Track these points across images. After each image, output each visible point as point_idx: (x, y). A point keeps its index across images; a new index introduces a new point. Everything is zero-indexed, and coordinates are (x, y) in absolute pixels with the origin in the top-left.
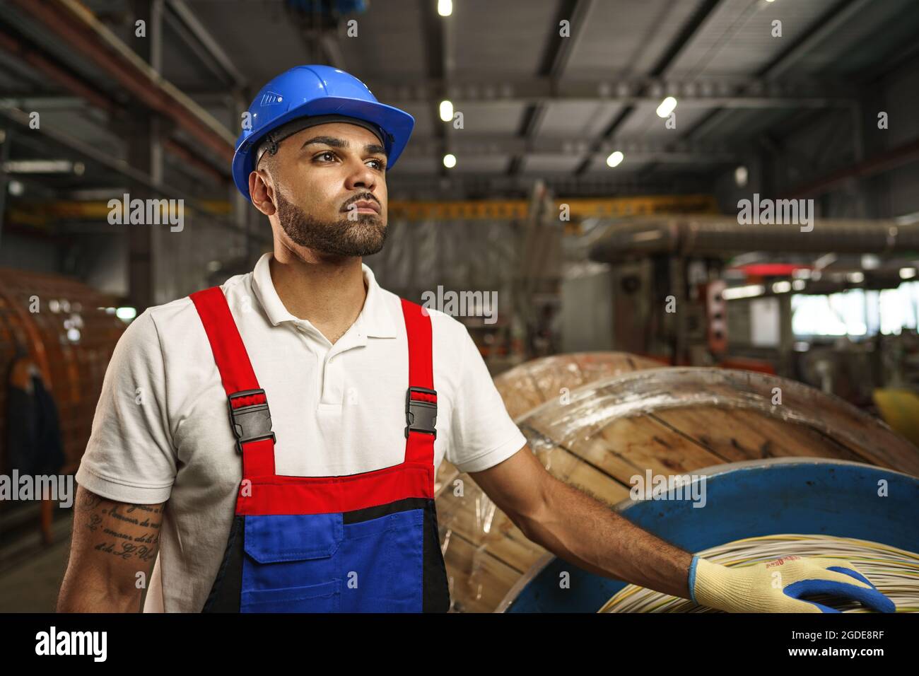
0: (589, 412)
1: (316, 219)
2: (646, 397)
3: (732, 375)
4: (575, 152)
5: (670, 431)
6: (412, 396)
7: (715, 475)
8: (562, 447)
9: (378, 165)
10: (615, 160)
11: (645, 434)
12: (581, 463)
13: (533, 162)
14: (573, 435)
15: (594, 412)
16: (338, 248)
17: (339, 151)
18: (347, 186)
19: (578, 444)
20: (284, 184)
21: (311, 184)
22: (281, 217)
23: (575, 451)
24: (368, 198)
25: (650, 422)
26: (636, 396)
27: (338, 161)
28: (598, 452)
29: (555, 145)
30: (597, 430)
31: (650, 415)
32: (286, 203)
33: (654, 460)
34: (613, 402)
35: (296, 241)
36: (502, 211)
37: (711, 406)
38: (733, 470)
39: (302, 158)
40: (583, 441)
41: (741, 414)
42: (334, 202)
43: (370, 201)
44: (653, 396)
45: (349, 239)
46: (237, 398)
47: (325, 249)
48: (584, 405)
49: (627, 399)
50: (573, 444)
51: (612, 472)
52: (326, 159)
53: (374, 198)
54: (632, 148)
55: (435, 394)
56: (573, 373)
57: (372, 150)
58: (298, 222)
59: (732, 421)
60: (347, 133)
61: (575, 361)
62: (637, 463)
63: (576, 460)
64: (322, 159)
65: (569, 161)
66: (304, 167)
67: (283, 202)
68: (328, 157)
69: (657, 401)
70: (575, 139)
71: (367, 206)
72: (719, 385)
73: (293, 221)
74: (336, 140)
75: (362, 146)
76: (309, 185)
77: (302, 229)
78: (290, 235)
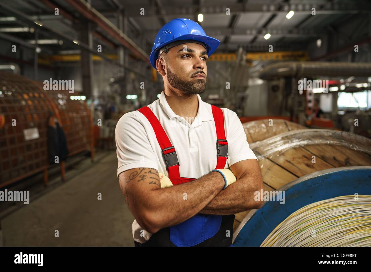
0: (279, 146)
1: (182, 79)
2: (301, 141)
3: (335, 133)
4: (251, 34)
5: (309, 153)
6: (218, 143)
7: (332, 172)
8: (268, 158)
9: (205, 59)
10: (267, 37)
11: (300, 154)
12: (275, 165)
13: (234, 38)
14: (272, 154)
15: (281, 146)
16: (189, 91)
17: (192, 54)
18: (194, 68)
19: (274, 158)
20: (170, 65)
21: (181, 66)
22: (168, 77)
23: (273, 160)
24: (201, 73)
25: (302, 150)
26: (297, 140)
27: (191, 58)
28: (281, 160)
29: (243, 31)
30: (282, 153)
31: (302, 147)
32: (171, 73)
33: (302, 164)
34: (288, 142)
35: (173, 86)
36: (221, 58)
37: (326, 145)
38: (339, 171)
39: (177, 56)
40: (276, 157)
41: (338, 147)
42: (189, 74)
43: (202, 74)
44: (304, 140)
45: (194, 88)
46: (165, 151)
47: (184, 91)
48: (277, 143)
49: (294, 141)
50: (272, 157)
51: (287, 168)
52: (187, 57)
53: (203, 73)
54: (275, 32)
55: (227, 141)
56: (263, 128)
57: (203, 53)
58: (175, 80)
59: (334, 150)
60: (194, 47)
61: (264, 123)
62: (296, 165)
63: (273, 164)
64: (185, 57)
65: (249, 38)
66: (178, 60)
67: (169, 72)
68: (187, 56)
69: (305, 142)
70: (251, 29)
71: (201, 76)
72: (330, 136)
73: (173, 79)
74: (191, 50)
75: (200, 52)
76: (180, 66)
77: (176, 83)
78: (171, 84)
